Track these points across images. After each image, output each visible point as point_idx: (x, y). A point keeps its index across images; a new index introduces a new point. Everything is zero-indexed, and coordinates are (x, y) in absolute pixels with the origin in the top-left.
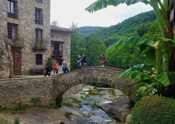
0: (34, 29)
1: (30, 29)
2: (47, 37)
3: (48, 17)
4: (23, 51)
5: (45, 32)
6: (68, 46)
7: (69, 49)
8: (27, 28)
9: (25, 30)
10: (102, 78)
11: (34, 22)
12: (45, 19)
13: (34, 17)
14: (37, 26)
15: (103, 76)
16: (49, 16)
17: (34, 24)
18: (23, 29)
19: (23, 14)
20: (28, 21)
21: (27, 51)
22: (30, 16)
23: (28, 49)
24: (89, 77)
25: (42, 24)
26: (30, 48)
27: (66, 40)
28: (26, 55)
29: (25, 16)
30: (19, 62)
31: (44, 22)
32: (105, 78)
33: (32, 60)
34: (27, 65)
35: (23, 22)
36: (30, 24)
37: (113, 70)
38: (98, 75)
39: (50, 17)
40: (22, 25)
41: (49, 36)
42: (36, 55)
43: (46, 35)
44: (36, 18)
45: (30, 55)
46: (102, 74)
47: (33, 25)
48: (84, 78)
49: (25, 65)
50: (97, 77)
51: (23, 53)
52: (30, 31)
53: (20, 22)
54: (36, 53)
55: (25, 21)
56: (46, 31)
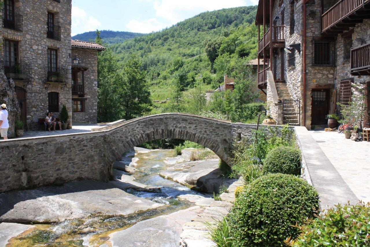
0: (45, 48)
1: (40, 48)
2: (66, 62)
3: (68, 27)
4: (29, 88)
5: (63, 52)
6: (93, 76)
7: (95, 80)
8: (35, 47)
9: (31, 50)
10: (182, 131)
11: (45, 36)
12: (62, 31)
13: (46, 27)
14: (50, 43)
15: (182, 128)
16: (70, 24)
17: (45, 40)
18: (28, 49)
19: (28, 23)
20: (37, 35)
21: (34, 89)
22: (39, 25)
23: (36, 84)
24: (163, 130)
25: (58, 39)
26: (40, 81)
27: (90, 64)
28: (33, 94)
29: (30, 25)
30: (23, 107)
31: (62, 36)
32: (186, 131)
33: (43, 104)
34: (35, 112)
35: (28, 37)
36: (39, 39)
37: (197, 118)
38: (176, 127)
39: (71, 27)
40: (27, 42)
41: (70, 60)
42: (49, 93)
43: (64, 57)
44: (48, 28)
45: (40, 95)
46: (181, 125)
47: (45, 42)
48: (153, 132)
49: (32, 114)
50: (174, 129)
51: (29, 91)
52: (40, 52)
53: (24, 36)
54: (49, 92)
55: (31, 33)
56: (65, 51)
